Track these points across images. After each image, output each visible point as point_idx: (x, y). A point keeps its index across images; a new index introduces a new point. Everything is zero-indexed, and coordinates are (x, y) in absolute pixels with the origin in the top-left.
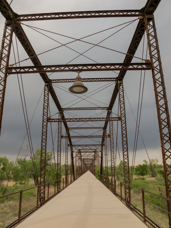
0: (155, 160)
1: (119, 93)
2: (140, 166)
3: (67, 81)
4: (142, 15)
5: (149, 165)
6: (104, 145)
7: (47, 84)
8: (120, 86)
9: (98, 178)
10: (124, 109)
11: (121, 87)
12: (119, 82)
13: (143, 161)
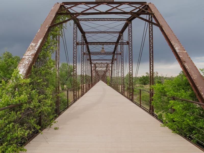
0: (156, 72)
1: (121, 40)
2: (143, 77)
3: (94, 33)
4: (127, 21)
6: (113, 63)
7: (83, 34)
8: (121, 36)
9: (109, 85)
10: (123, 49)
12: (121, 34)
13: (146, 73)
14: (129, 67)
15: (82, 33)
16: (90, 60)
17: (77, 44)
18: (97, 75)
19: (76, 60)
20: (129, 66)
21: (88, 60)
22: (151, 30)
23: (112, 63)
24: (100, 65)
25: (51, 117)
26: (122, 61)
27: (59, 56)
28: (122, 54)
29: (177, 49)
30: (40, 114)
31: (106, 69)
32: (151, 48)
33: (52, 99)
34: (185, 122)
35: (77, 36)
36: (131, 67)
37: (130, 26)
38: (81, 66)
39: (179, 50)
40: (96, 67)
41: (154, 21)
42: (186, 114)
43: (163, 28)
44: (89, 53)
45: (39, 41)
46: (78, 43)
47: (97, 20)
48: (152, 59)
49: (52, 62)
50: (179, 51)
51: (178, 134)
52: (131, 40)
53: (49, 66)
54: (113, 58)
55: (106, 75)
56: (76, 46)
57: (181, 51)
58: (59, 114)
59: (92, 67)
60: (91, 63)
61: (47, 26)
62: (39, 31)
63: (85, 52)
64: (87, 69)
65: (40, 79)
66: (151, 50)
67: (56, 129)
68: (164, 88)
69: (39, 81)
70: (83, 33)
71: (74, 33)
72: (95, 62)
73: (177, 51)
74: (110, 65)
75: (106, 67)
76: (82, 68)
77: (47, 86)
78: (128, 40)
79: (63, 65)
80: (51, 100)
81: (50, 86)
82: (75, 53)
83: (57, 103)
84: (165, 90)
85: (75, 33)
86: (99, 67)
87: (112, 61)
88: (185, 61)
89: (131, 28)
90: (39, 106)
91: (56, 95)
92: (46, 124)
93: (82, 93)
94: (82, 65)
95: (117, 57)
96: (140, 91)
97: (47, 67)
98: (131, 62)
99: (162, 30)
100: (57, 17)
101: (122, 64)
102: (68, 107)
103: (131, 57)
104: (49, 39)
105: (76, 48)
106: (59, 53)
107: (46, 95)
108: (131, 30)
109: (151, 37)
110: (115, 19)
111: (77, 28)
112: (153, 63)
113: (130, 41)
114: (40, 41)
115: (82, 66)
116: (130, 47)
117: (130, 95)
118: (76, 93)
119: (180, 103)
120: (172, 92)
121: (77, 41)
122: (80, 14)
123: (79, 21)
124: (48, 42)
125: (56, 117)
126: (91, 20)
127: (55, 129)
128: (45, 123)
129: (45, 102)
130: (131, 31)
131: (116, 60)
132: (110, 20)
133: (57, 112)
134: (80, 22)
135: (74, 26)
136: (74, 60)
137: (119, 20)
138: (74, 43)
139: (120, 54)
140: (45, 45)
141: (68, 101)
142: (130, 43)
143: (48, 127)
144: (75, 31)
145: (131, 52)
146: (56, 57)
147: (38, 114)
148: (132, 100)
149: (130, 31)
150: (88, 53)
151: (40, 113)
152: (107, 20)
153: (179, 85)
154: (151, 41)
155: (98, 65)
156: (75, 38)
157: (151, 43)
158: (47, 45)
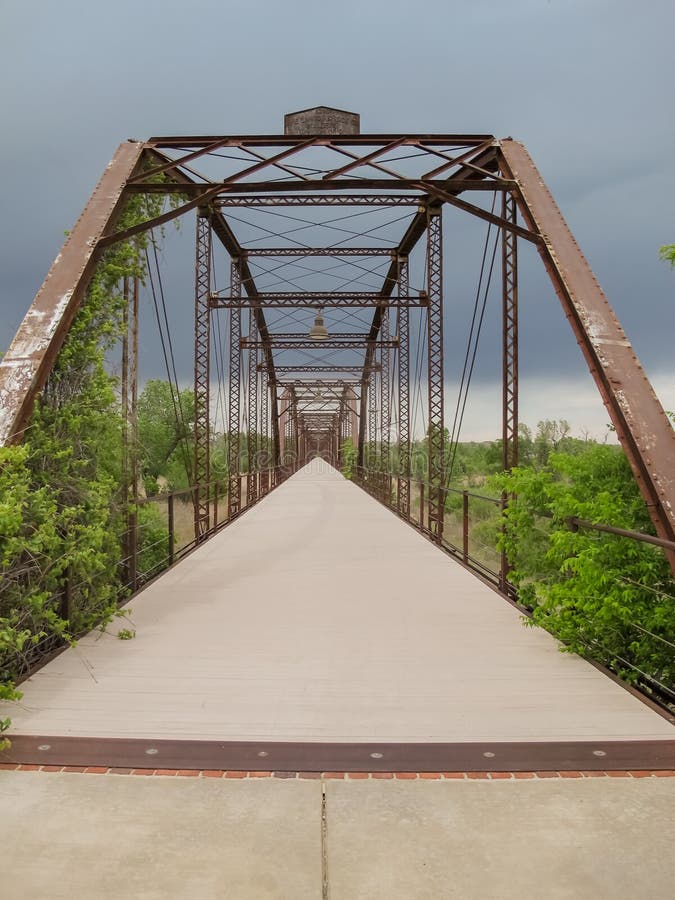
0: (559, 424)
1: (400, 284)
3: (283, 252)
4: (424, 206)
5: (536, 440)
6: (369, 384)
7: (236, 260)
8: (402, 268)
9: (350, 476)
10: (408, 322)
11: (404, 271)
12: (400, 260)
14: (430, 402)
15: (233, 256)
16: (270, 368)
17: (213, 303)
18: (303, 431)
19: (205, 370)
20: (430, 398)
21: (259, 368)
22: (509, 250)
23: (365, 383)
24: (313, 389)
25: (106, 591)
26: (404, 373)
27: (136, 357)
28: (404, 344)
29: (593, 332)
30: (62, 581)
31: (342, 407)
32: (510, 323)
33: (107, 524)
34: (603, 611)
35: (212, 272)
36: (436, 399)
37: (433, 227)
38: (227, 394)
39: (600, 337)
40: (296, 400)
41: (522, 223)
42: (610, 583)
43: (549, 247)
44: (267, 341)
45: (59, 301)
46: (216, 299)
47: (296, 201)
48: (511, 369)
49: (106, 383)
50: (600, 341)
51: (581, 656)
52: (436, 289)
53: (98, 399)
54: (368, 362)
55: (340, 436)
56: (209, 311)
57: (609, 342)
58: (137, 587)
59: (277, 398)
60: (273, 383)
61: (91, 241)
62: (57, 261)
63: (245, 333)
64: (253, 409)
65: (64, 447)
66: (511, 332)
67: (125, 636)
68: (541, 484)
69: (60, 454)
70: (238, 254)
71: (198, 258)
72: (290, 377)
73: (592, 340)
74: (358, 390)
75: (338, 398)
76: (235, 403)
77: (90, 473)
78: (426, 290)
79: (155, 391)
80: (105, 528)
81: (100, 476)
82: (202, 339)
83: (129, 543)
84: (544, 494)
85: (204, 258)
86: (308, 398)
87: (366, 375)
88: (617, 383)
89: (438, 237)
90: (62, 549)
91: (125, 512)
92: (86, 617)
93: (233, 508)
94: (235, 389)
95: (385, 357)
96: (466, 498)
97: (88, 401)
98: (436, 379)
99: (546, 257)
100: (130, 202)
101: (404, 388)
102: (171, 562)
103: (436, 359)
104: (97, 294)
105: (208, 320)
106: (135, 344)
107: (87, 508)
108: (438, 243)
109: (511, 277)
110: (370, 200)
111: (210, 235)
112: (516, 384)
113: (432, 292)
114: (65, 301)
115: (234, 396)
116: (435, 318)
117: (430, 520)
118: (208, 507)
119: (593, 541)
120: (567, 500)
121: (213, 291)
122: (220, 188)
123: (219, 206)
124: (94, 306)
125: (122, 598)
126: (269, 202)
127: (122, 638)
128: (82, 616)
129: (84, 534)
130: (440, 248)
131: (379, 368)
132: (350, 201)
133: (130, 580)
134: (224, 210)
135: (199, 226)
136: (196, 371)
137: (390, 201)
138: (197, 300)
139: (396, 344)
140: (82, 316)
141: (171, 539)
142: (435, 298)
143: (95, 632)
144: (202, 248)
145: (436, 338)
146: (125, 360)
147: (58, 578)
148: (437, 539)
149: (436, 251)
150: (260, 340)
151: (65, 573)
152: (337, 201)
153: (603, 474)
154: (511, 295)
155: (305, 389)
156: (203, 278)
157: (509, 305)
158: (91, 315)
